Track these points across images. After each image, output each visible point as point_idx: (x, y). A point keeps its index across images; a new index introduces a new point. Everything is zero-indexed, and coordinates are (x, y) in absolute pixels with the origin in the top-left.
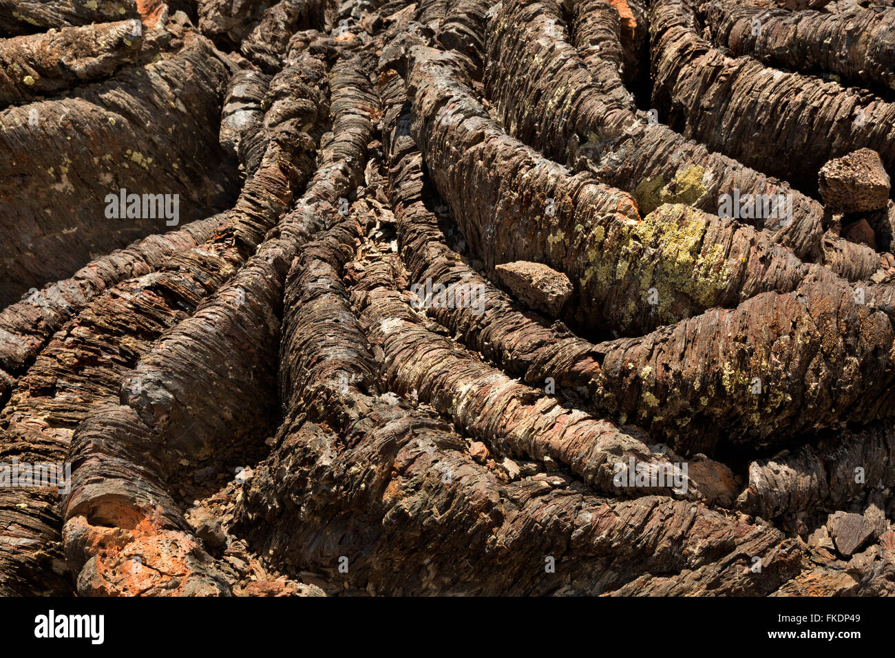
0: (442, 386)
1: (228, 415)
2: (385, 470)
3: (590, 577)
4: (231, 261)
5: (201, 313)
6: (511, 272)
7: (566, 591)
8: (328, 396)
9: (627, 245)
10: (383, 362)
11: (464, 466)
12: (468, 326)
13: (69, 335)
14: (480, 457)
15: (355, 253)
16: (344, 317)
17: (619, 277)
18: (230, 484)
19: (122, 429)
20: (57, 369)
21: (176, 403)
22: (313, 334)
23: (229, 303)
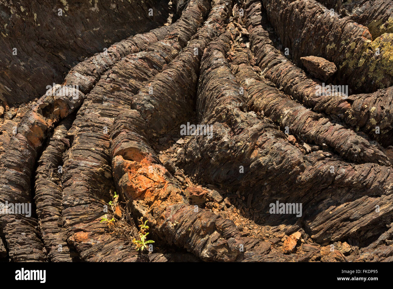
0: (275, 110)
1: (174, 116)
2: (253, 145)
3: (340, 195)
4: (176, 48)
5: (165, 71)
6: (309, 61)
7: (329, 200)
8: (228, 112)
9: (366, 52)
10: (248, 98)
11: (288, 145)
12: (286, 84)
13: (108, 77)
14: (293, 142)
15: (231, 48)
16: (231, 77)
17: (359, 66)
18: (174, 145)
19: (135, 120)
20: (103, 92)
21: (155, 110)
22: (218, 84)
23: (178, 67)
